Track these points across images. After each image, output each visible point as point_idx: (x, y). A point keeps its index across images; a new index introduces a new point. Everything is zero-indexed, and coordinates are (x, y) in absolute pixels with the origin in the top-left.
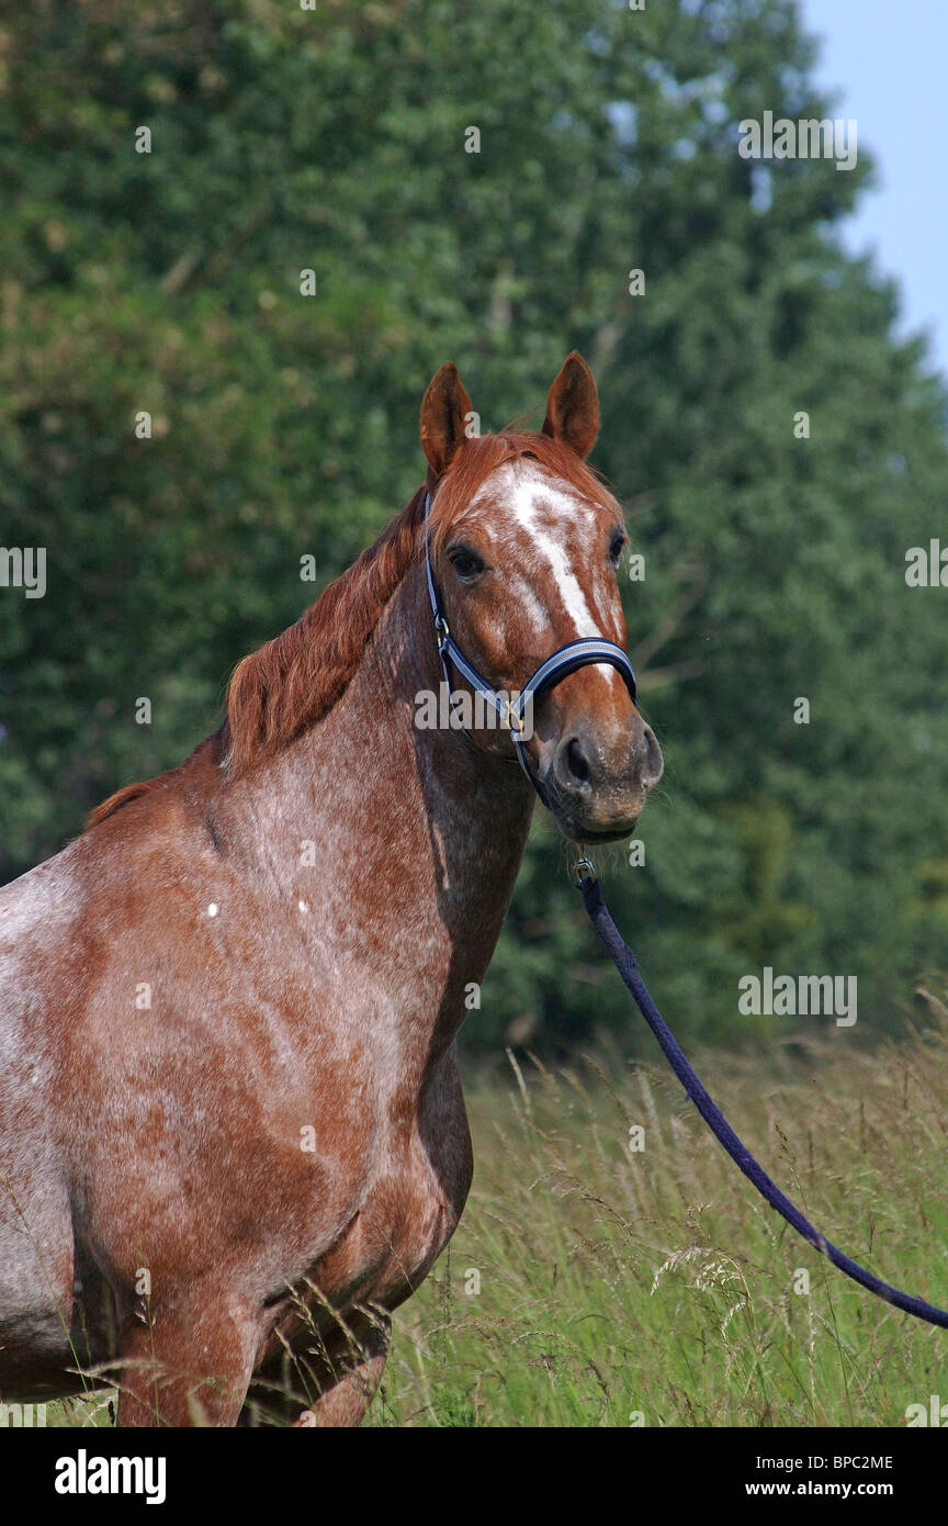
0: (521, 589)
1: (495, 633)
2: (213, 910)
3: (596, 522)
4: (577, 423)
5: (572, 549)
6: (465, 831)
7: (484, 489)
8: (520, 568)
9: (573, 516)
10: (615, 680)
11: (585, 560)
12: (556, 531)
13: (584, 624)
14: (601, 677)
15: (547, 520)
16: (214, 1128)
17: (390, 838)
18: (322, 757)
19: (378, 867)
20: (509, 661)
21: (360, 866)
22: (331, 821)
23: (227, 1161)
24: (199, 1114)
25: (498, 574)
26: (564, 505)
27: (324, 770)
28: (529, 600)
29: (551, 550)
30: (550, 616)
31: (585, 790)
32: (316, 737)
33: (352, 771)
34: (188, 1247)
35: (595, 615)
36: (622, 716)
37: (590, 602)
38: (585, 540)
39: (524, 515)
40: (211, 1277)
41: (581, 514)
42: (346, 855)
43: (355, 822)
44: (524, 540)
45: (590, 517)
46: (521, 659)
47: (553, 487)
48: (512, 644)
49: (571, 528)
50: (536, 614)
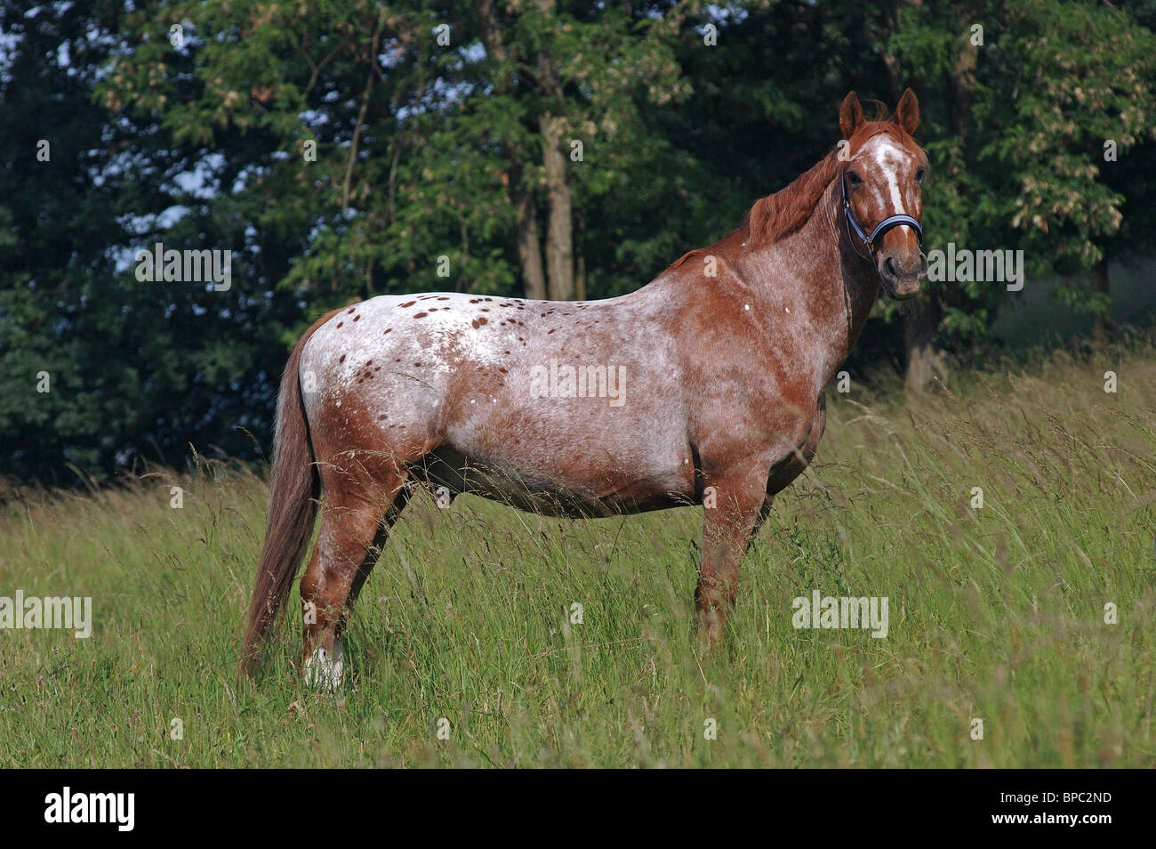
0: (875, 191)
1: (865, 209)
2: (747, 307)
3: (912, 163)
4: (909, 118)
5: (899, 175)
6: (854, 289)
7: (865, 147)
8: (876, 182)
9: (902, 161)
10: (909, 233)
11: (904, 180)
12: (893, 166)
13: (899, 208)
14: (903, 232)
15: (890, 161)
16: (757, 395)
17: (823, 288)
18: (792, 249)
19: (817, 299)
20: (869, 221)
21: (810, 298)
22: (797, 277)
23: (763, 409)
24: (750, 390)
25: (867, 184)
26: (898, 155)
27: (793, 255)
28: (878, 196)
29: (890, 175)
30: (886, 204)
31: (894, 279)
32: (790, 241)
33: (806, 258)
34: (745, 444)
35: (904, 205)
36: (910, 247)
37: (903, 200)
38: (905, 171)
39: (880, 158)
40: (754, 457)
41: (905, 160)
42: (803, 293)
43: (807, 280)
44: (879, 170)
45: (909, 161)
46: (873, 221)
47: (894, 147)
48: (871, 214)
49: (900, 165)
50: (881, 202)
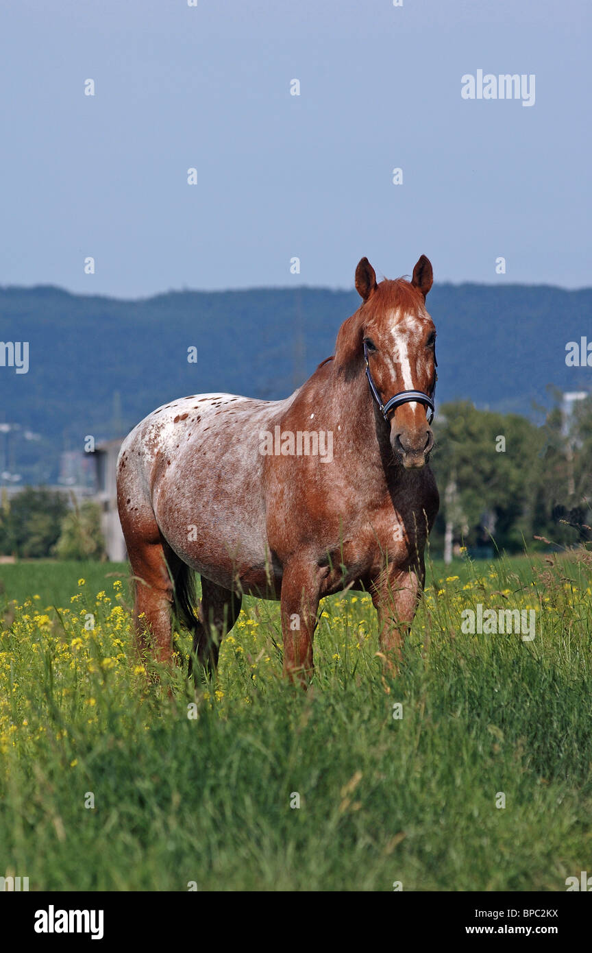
0: (389, 362)
1: (380, 375)
3: (423, 331)
5: (410, 345)
8: (389, 353)
10: (416, 411)
11: (415, 350)
13: (409, 384)
14: (411, 408)
15: (403, 330)
20: (383, 388)
25: (381, 353)
26: (410, 321)
28: (390, 366)
29: (402, 346)
30: (398, 375)
31: (403, 454)
35: (414, 378)
36: (417, 425)
37: (413, 372)
38: (416, 340)
39: (394, 328)
41: (417, 327)
44: (392, 340)
46: (386, 390)
48: (385, 382)
49: (412, 334)
50: (393, 374)
